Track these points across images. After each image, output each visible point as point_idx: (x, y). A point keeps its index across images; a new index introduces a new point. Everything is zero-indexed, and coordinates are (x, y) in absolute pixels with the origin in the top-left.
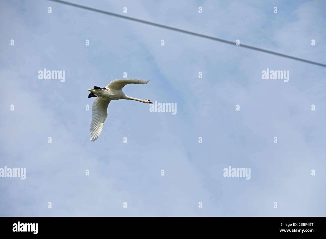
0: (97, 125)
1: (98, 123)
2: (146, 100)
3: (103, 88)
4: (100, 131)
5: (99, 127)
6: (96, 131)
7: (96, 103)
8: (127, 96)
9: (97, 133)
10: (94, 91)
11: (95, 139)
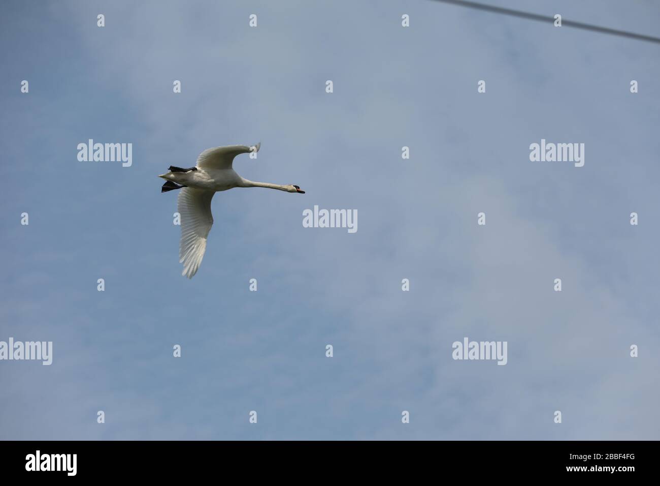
0: (193, 242)
1: (195, 238)
2: (289, 186)
3: (190, 170)
4: (200, 255)
5: (198, 246)
6: (192, 255)
7: (184, 198)
8: (247, 181)
9: (195, 260)
10: (172, 176)
11: (193, 274)
